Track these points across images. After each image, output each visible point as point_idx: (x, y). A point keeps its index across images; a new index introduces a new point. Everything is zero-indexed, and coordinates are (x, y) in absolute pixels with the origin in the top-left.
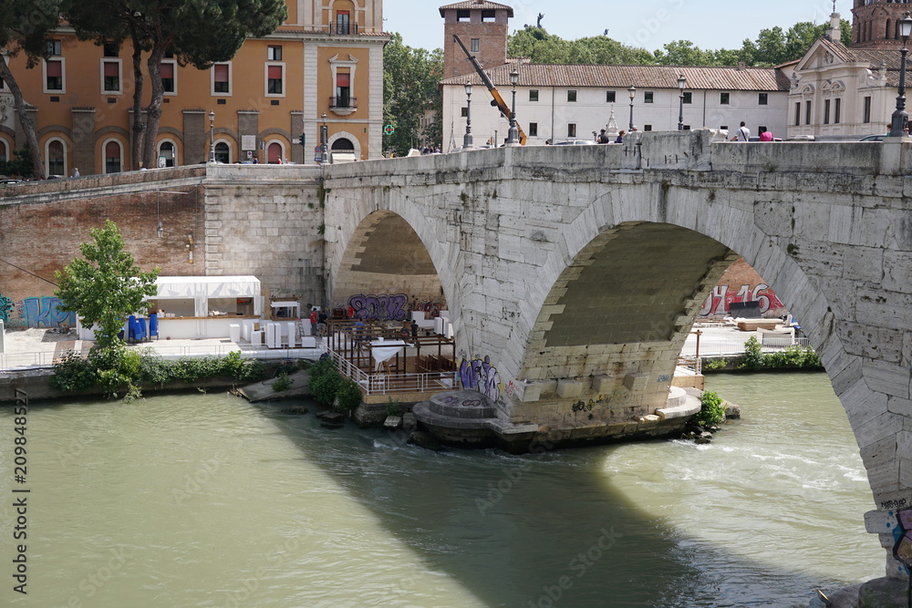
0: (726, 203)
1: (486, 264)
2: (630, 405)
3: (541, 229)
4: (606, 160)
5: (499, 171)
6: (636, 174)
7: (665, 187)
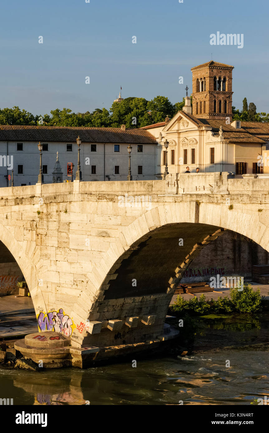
0: (240, 211)
1: (59, 253)
2: (144, 333)
3: (105, 230)
4: (154, 189)
5: (69, 196)
6: (177, 197)
7: (198, 204)
